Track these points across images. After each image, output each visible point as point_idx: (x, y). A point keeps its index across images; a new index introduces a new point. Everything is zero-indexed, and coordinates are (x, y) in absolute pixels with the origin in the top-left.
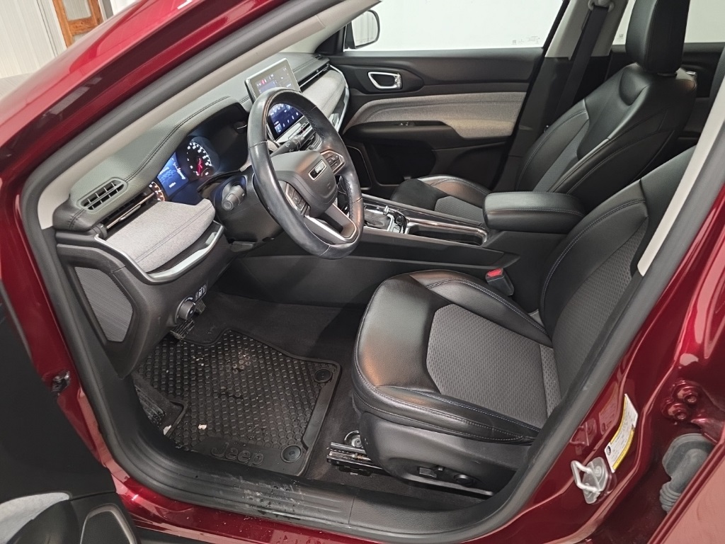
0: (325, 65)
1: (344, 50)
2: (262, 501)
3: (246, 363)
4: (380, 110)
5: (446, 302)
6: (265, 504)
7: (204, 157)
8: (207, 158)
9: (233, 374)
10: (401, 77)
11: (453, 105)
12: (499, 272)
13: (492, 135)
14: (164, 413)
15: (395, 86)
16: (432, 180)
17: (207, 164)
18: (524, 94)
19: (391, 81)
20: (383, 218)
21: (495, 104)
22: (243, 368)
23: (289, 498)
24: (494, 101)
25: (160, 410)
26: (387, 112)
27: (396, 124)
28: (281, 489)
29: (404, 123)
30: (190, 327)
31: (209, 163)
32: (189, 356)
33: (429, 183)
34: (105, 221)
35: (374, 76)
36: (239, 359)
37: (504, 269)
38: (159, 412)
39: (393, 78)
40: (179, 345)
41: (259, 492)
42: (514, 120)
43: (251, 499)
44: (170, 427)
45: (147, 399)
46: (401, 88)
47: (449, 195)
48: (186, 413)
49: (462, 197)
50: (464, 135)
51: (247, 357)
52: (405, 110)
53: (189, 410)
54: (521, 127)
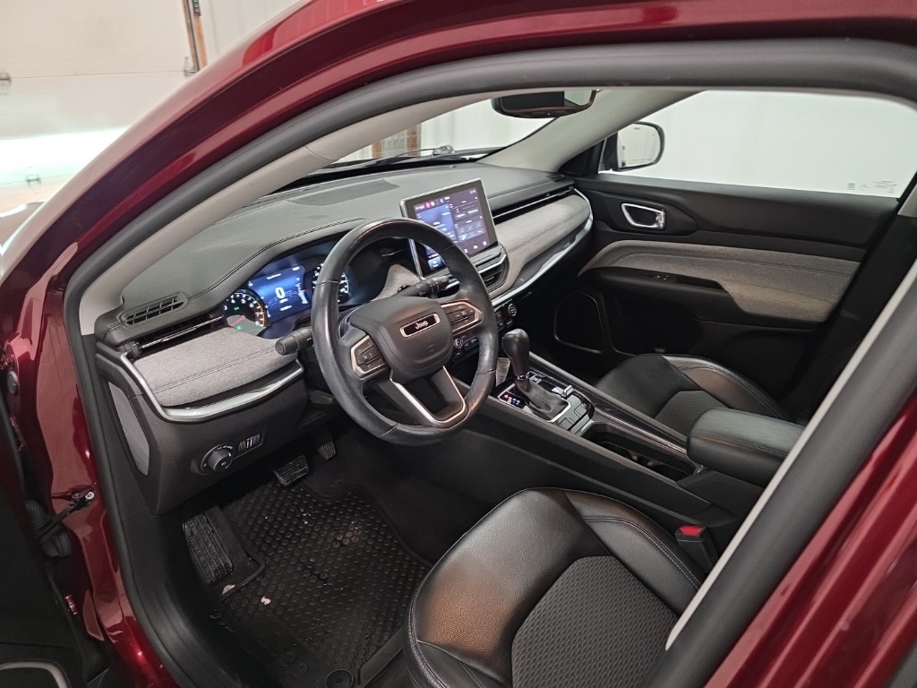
0: (566, 188)
1: (600, 172)
3: (353, 539)
4: (632, 253)
5: (604, 550)
7: (342, 282)
8: (345, 284)
9: (332, 546)
10: (666, 216)
11: (738, 262)
12: (697, 532)
13: (790, 316)
14: (233, 567)
15: (655, 226)
16: (682, 362)
17: (342, 290)
18: (855, 265)
19: (652, 218)
20: (556, 402)
21: (806, 271)
22: (346, 542)
24: (805, 268)
25: (229, 562)
26: (642, 257)
27: (651, 275)
29: (663, 275)
30: (301, 473)
31: (346, 289)
32: (298, 507)
33: (677, 365)
34: (141, 339)
35: (629, 209)
36: (347, 530)
37: (708, 529)
38: (226, 565)
39: (655, 215)
40: (293, 490)
42: (834, 299)
44: (233, 586)
45: (219, 544)
46: (664, 229)
47: (703, 390)
48: (258, 576)
49: (722, 395)
50: (745, 308)
51: (358, 531)
52: (667, 258)
53: (263, 574)
54: (845, 314)
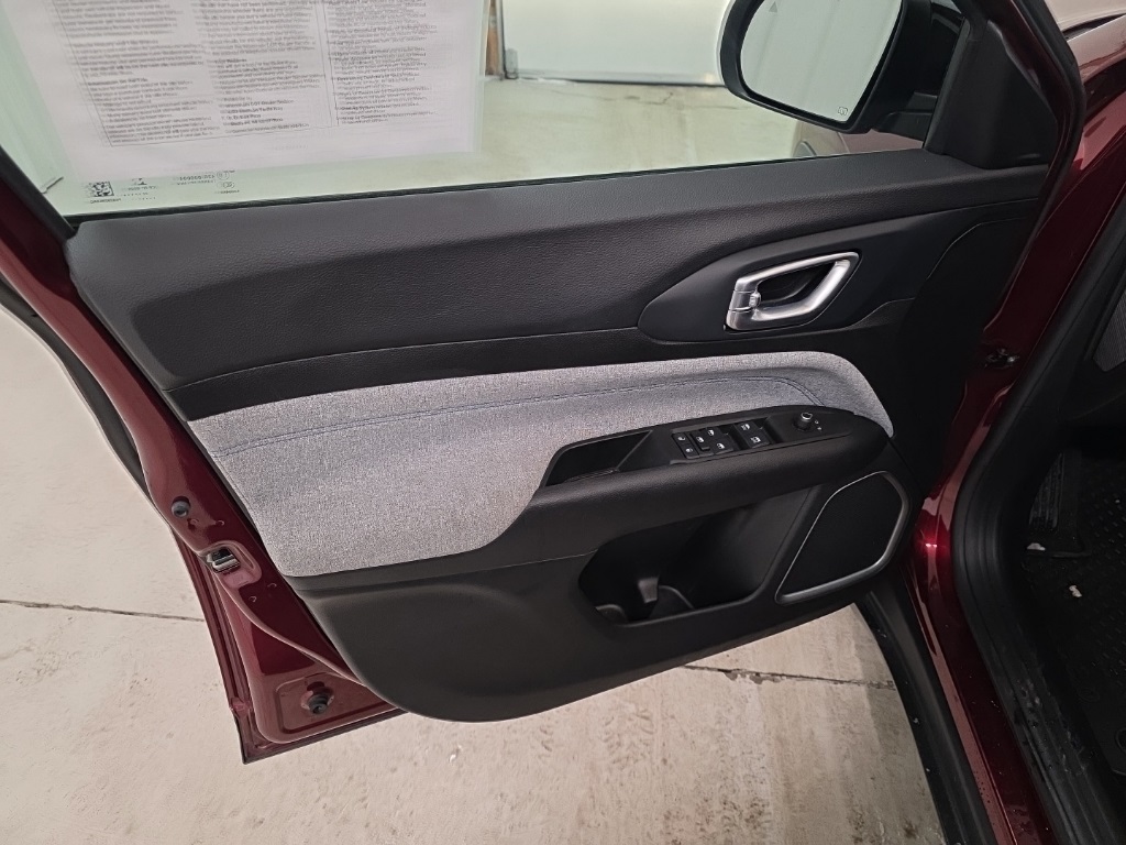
2: (1032, 710)
6: (1031, 717)
14: (1055, 530)
23: (1063, 751)
25: (1056, 520)
28: (1069, 733)
41: (1041, 701)
43: (1024, 694)
44: (1043, 549)
45: (1056, 494)
48: (1078, 559)
53: (1084, 560)
